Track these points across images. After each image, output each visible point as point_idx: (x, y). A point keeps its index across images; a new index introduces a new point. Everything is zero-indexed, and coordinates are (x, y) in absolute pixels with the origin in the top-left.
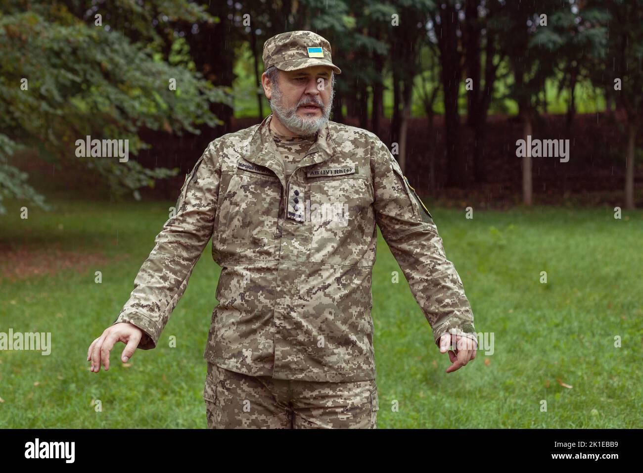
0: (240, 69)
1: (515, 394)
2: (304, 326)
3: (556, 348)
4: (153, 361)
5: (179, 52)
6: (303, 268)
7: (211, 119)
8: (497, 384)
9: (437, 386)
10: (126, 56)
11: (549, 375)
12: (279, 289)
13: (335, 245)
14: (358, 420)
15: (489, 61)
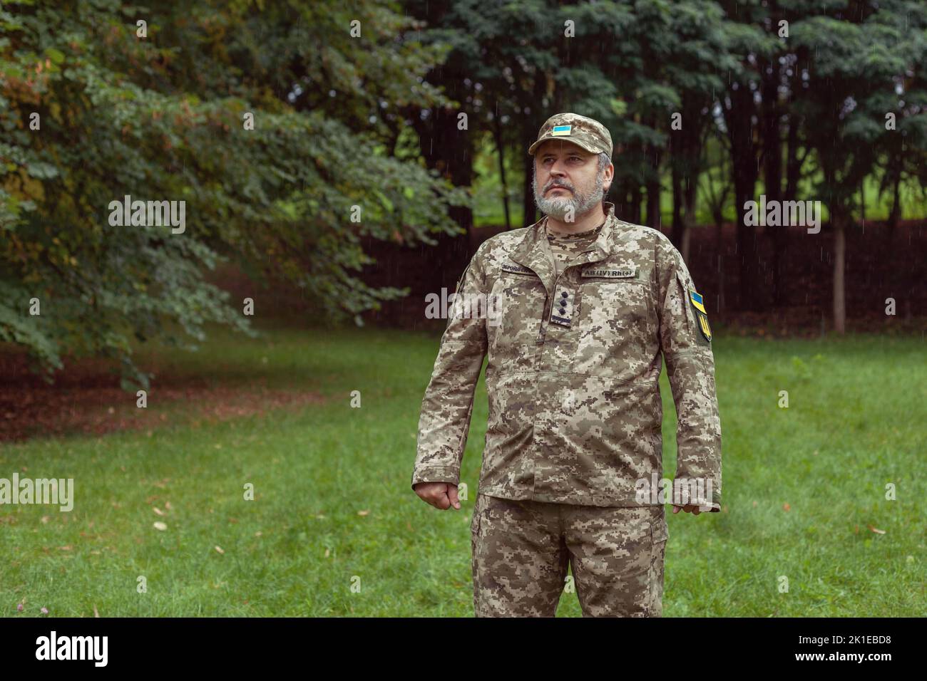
0: (480, 165)
1: (819, 543)
2: (566, 443)
3: (867, 492)
4: (394, 508)
5: (406, 145)
6: (566, 380)
7: (451, 226)
8: (798, 531)
9: (728, 533)
10: (346, 150)
11: (859, 520)
12: (538, 403)
13: (603, 355)
14: (636, 556)
15: (792, 155)
